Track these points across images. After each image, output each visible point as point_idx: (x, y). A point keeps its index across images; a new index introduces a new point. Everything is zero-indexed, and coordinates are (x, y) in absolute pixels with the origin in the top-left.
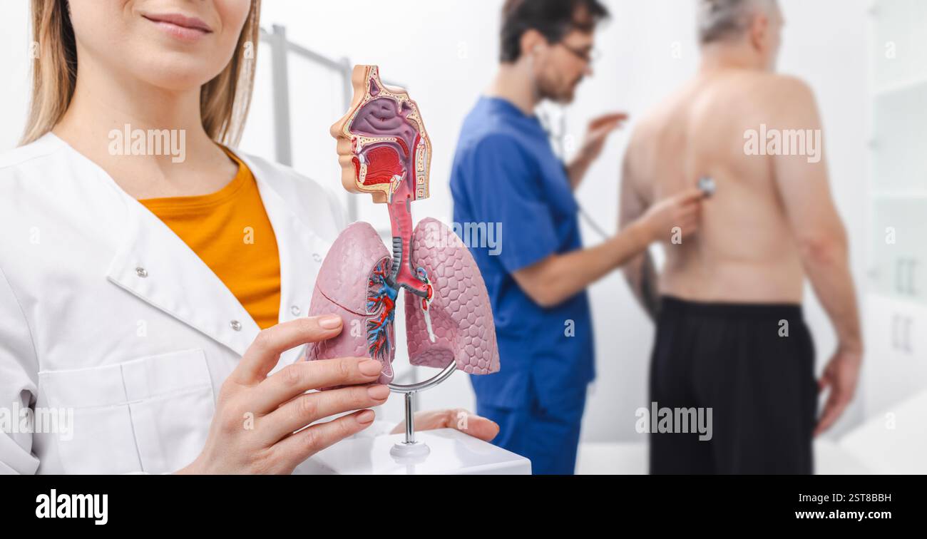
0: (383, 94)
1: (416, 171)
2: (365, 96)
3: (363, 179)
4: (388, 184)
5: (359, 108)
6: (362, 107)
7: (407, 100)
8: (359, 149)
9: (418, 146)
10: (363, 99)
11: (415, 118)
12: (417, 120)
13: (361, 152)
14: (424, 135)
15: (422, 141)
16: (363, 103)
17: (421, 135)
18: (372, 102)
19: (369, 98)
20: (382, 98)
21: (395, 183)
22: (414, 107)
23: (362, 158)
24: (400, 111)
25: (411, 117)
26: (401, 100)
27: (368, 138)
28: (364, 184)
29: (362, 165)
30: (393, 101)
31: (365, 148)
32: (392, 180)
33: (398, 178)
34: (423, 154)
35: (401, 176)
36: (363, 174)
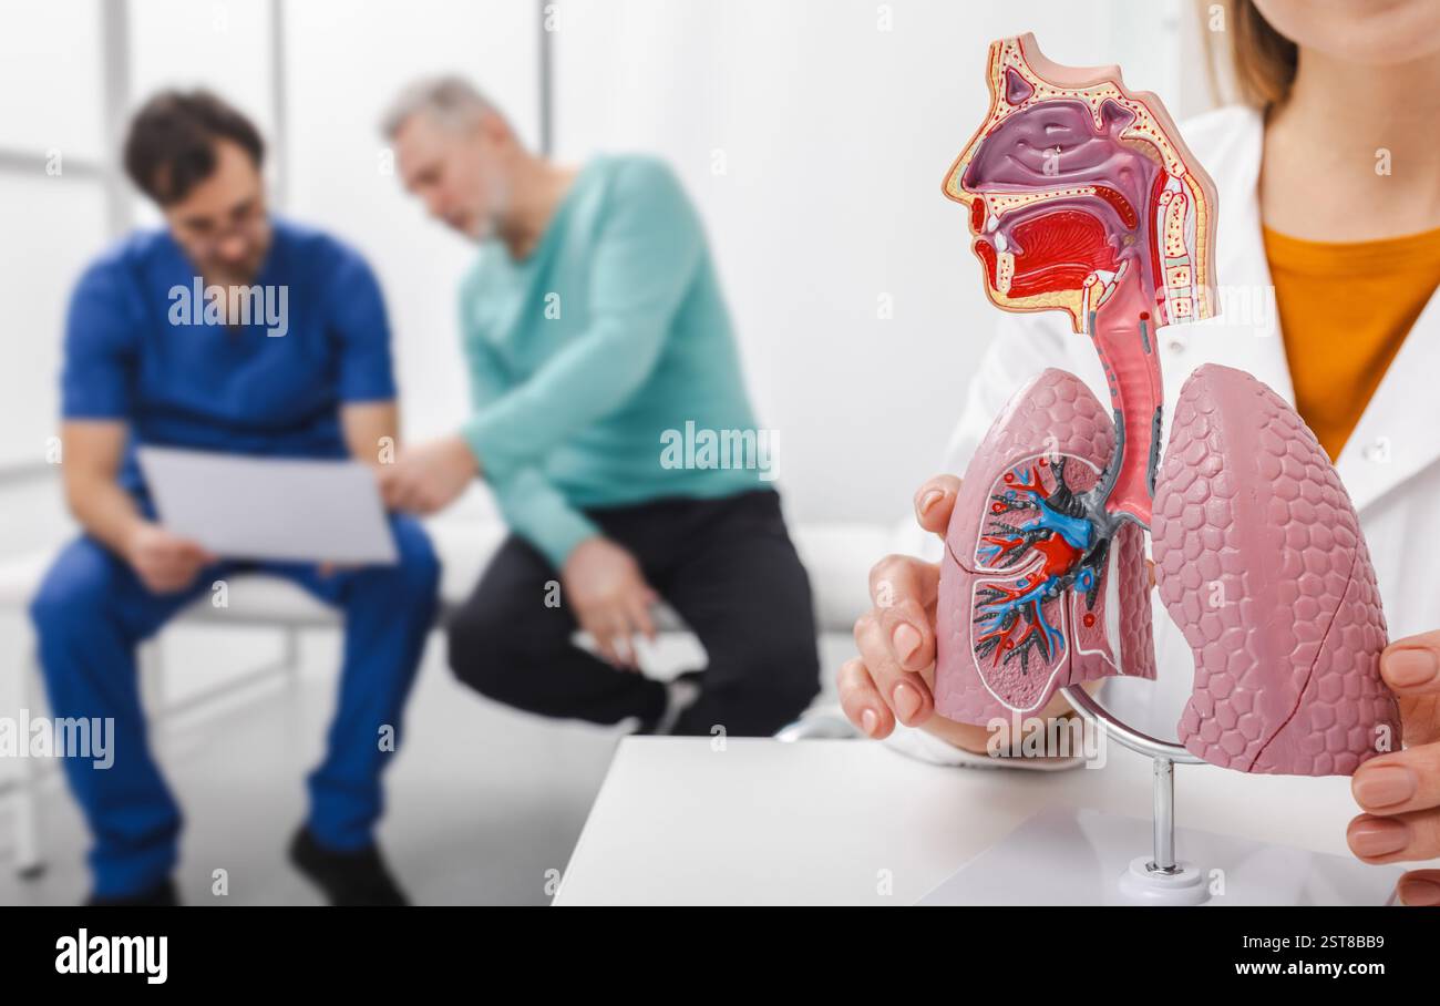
0: (1045, 96)
1: (1162, 259)
2: (994, 105)
3: (1005, 285)
4: (1079, 292)
5: (983, 136)
6: (990, 134)
7: (1117, 94)
8: (992, 224)
9: (1163, 199)
10: (991, 115)
11: (1149, 135)
12: (1154, 138)
13: (999, 228)
14: (1180, 170)
15: (1173, 185)
16: (993, 122)
17: (1170, 170)
18: (1014, 120)
19: (1005, 110)
20: (1043, 105)
21: (1098, 288)
22: (1141, 109)
23: (1000, 241)
24: (1099, 124)
25: (1134, 133)
26: (1099, 99)
27: (1014, 197)
28: (1011, 295)
29: (1001, 256)
30: (1078, 107)
31: (1006, 219)
32: (1088, 282)
33: (1106, 276)
34: (1181, 215)
35: (1116, 271)
36: (1005, 274)
